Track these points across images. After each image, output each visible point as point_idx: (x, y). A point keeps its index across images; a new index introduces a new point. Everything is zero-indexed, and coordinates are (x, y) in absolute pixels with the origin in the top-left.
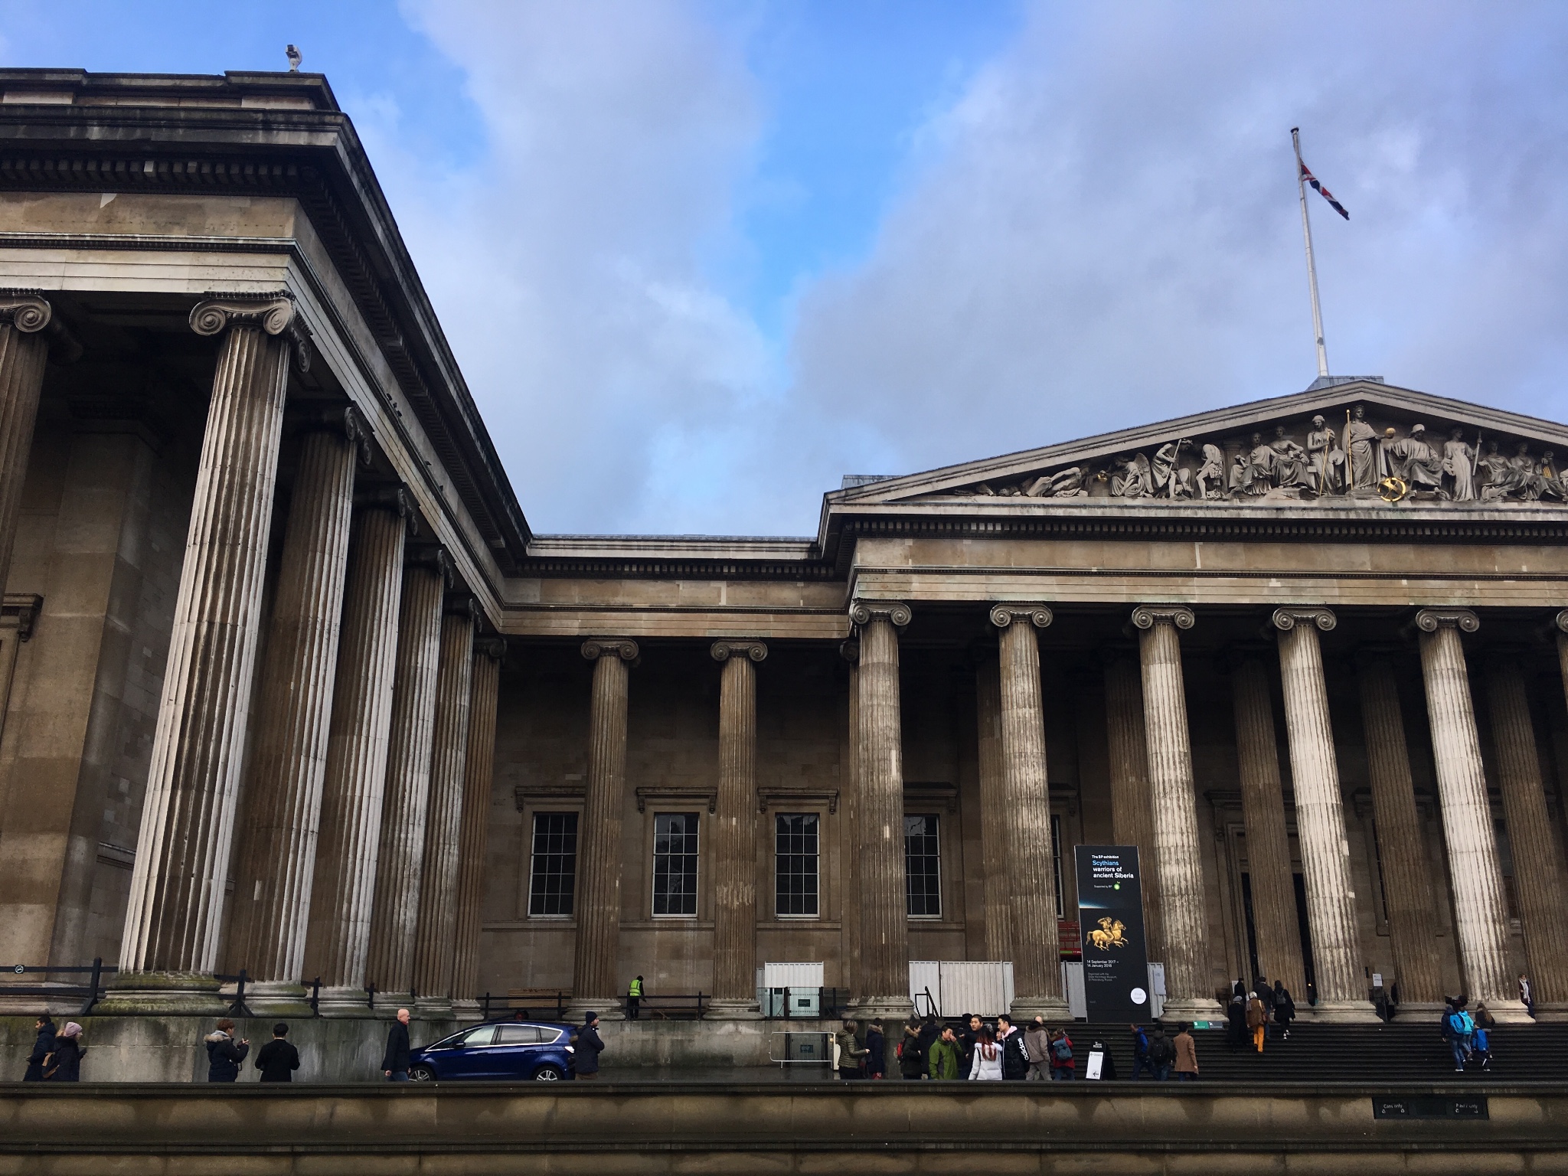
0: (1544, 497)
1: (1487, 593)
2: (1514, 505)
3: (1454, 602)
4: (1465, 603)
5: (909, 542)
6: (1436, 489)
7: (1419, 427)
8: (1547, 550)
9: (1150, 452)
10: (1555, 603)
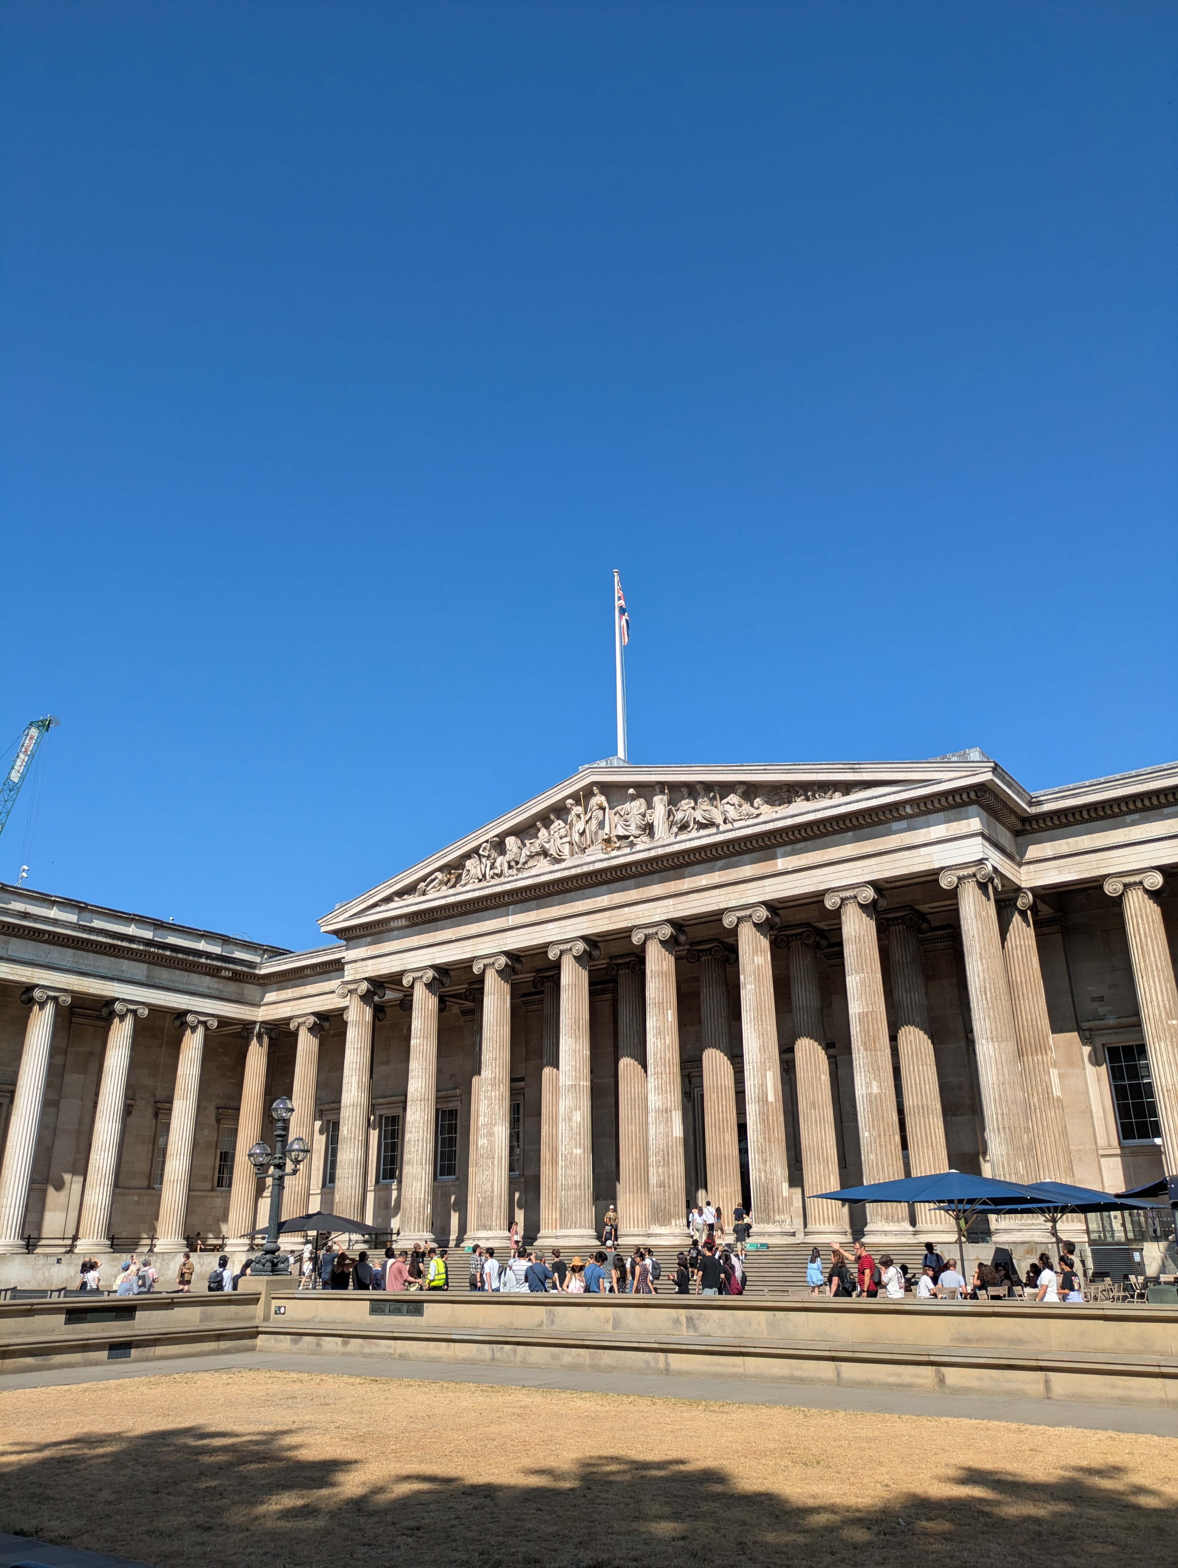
0: (702, 826)
1: (679, 907)
3: (657, 918)
4: (664, 917)
6: (632, 838)
7: (631, 791)
8: (721, 863)
10: (723, 906)
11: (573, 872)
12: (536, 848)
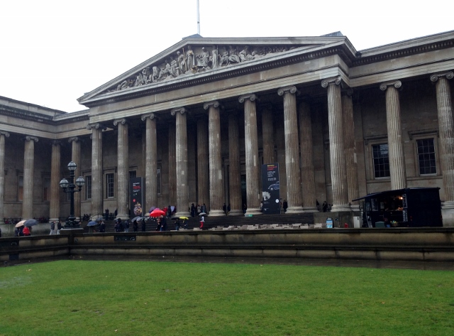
0: (232, 63)
1: (221, 95)
2: (224, 67)
4: (216, 99)
5: (99, 107)
6: (204, 67)
8: (238, 78)
9: (141, 72)
10: (239, 94)
11: (180, 81)
12: (165, 71)
